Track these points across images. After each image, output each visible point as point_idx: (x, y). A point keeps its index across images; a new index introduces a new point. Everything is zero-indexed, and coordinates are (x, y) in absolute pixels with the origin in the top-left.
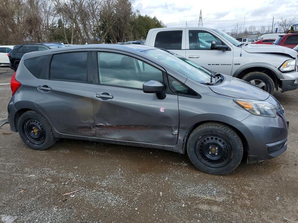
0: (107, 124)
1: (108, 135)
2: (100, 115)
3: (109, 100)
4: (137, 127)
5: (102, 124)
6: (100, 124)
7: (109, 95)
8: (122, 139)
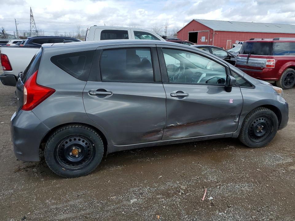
0: (178, 124)
1: (175, 136)
2: (173, 115)
3: (185, 98)
4: (206, 121)
5: (173, 125)
6: (171, 125)
7: (183, 93)
8: (189, 137)
